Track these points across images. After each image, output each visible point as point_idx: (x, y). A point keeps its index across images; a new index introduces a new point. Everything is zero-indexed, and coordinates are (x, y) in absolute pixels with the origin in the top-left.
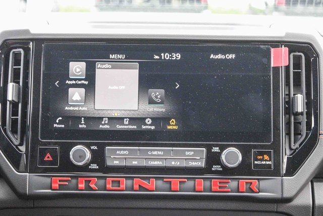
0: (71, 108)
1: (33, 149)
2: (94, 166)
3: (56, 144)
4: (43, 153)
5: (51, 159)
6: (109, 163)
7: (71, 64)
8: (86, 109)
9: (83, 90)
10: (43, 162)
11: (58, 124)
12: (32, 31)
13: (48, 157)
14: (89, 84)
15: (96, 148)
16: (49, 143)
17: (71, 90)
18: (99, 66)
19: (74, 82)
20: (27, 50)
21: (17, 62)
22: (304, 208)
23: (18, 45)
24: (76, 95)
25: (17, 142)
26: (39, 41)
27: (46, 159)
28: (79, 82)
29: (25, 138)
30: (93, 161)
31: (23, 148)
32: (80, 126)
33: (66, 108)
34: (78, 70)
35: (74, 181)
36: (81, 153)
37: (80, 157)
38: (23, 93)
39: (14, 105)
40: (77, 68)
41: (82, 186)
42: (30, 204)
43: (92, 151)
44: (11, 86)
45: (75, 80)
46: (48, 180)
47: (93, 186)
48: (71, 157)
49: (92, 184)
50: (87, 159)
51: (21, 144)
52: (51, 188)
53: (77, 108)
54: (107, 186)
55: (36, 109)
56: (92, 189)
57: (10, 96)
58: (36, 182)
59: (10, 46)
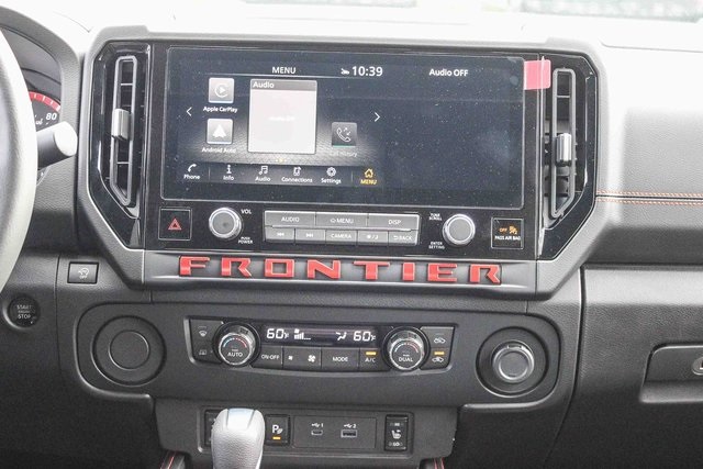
0: (211, 150)
1: (152, 213)
2: (247, 240)
3: (186, 204)
4: (167, 218)
5: (179, 228)
6: (270, 235)
7: (212, 81)
8: (234, 151)
9: (229, 122)
10: (167, 233)
11: (190, 174)
12: (150, 29)
13: (175, 226)
14: (240, 111)
15: (249, 212)
16: (177, 203)
17: (211, 122)
18: (256, 84)
19: (217, 110)
20: (142, 58)
21: (126, 77)
22: (570, 308)
23: (126, 50)
24: (219, 128)
25: (126, 202)
26: (161, 44)
27: (171, 228)
28: (224, 110)
29: (138, 197)
30: (244, 232)
31: (135, 212)
32: (225, 178)
33: (204, 150)
34: (222, 90)
35: (215, 263)
36: (226, 220)
37: (225, 225)
38: (137, 126)
39: (122, 143)
40: (221, 88)
41: (227, 270)
42: (145, 296)
43: (244, 218)
44: (117, 113)
45: (218, 105)
46: (175, 260)
47: (244, 270)
48: (211, 225)
49: (243, 267)
50: (234, 228)
51: (132, 205)
52: (179, 273)
53: (220, 150)
54: (266, 271)
55: (155, 151)
56: (242, 276)
57: (115, 131)
58: (157, 266)
59: (110, 52)
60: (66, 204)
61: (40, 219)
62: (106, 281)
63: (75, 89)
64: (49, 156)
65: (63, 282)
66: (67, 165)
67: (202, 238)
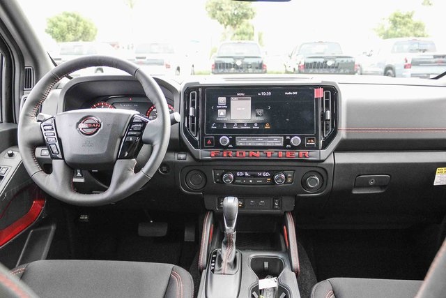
0: (220, 119)
1: (202, 139)
2: (231, 146)
3: (212, 136)
4: (207, 140)
6: (238, 144)
7: (219, 98)
8: (226, 119)
9: (225, 110)
10: (207, 144)
11: (213, 126)
12: (201, 83)
13: (209, 142)
14: (228, 108)
15: (232, 137)
16: (210, 136)
17: (219, 110)
18: (232, 99)
19: (221, 107)
20: (198, 92)
21: (193, 98)
22: (330, 165)
23: (193, 90)
24: (222, 113)
25: (194, 135)
26: (204, 87)
28: (223, 107)
29: (198, 134)
30: (230, 144)
31: (197, 138)
32: (224, 127)
33: (217, 119)
35: (222, 153)
36: (225, 140)
37: (224, 142)
38: (197, 112)
39: (193, 118)
40: (222, 100)
41: (225, 155)
42: (201, 163)
43: (230, 139)
44: (191, 109)
45: (221, 105)
46: (209, 153)
47: (230, 155)
48: (220, 142)
50: (227, 142)
51: (196, 136)
52: (211, 156)
53: (222, 119)
54: (237, 155)
56: (230, 157)
57: (191, 114)
58: (203, 154)
59: (190, 90)
60: (177, 136)
61: (171, 141)
62: (189, 159)
63: (179, 101)
64: (173, 122)
65: (176, 159)
66: (177, 125)
67: (218, 146)
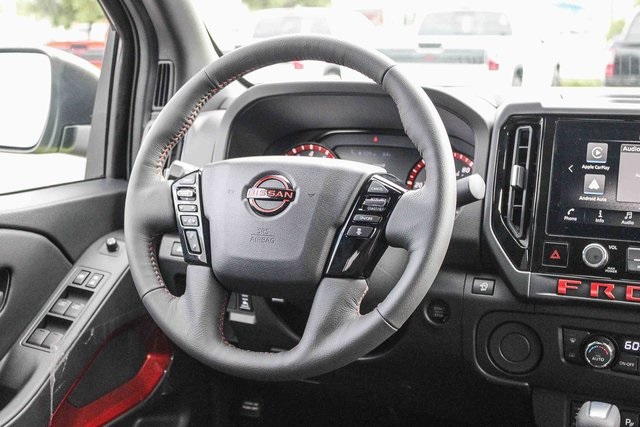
0: (587, 199)
1: (538, 245)
2: (612, 270)
3: (564, 240)
4: (550, 249)
5: (558, 257)
6: (631, 267)
7: (590, 145)
8: (605, 200)
9: (603, 177)
10: (548, 260)
11: (569, 216)
12: (544, 105)
13: (555, 255)
14: (612, 172)
15: (615, 248)
16: (557, 239)
17: (587, 177)
18: (625, 149)
19: (592, 167)
20: (536, 128)
21: (523, 141)
23: (523, 122)
24: (594, 183)
25: (518, 235)
26: (552, 117)
27: (553, 257)
28: (599, 168)
29: (528, 232)
30: (610, 264)
31: (525, 243)
32: (597, 220)
33: (581, 198)
34: (598, 153)
35: (586, 286)
36: (597, 252)
37: (596, 257)
38: (529, 179)
39: (518, 191)
40: (597, 151)
41: (595, 292)
42: (530, 308)
43: (610, 252)
44: (515, 168)
45: (594, 164)
46: (553, 282)
47: (609, 294)
48: (584, 256)
49: (608, 291)
50: (603, 260)
51: (523, 238)
52: (557, 292)
53: (594, 199)
54: (627, 295)
55: (543, 197)
56: (607, 297)
57: (513, 182)
58: (537, 283)
59: (516, 122)
60: (474, 235)
61: (455, 244)
62: (499, 294)
63: (485, 149)
64: (465, 198)
65: (468, 291)
66: (477, 205)
67: (577, 266)
